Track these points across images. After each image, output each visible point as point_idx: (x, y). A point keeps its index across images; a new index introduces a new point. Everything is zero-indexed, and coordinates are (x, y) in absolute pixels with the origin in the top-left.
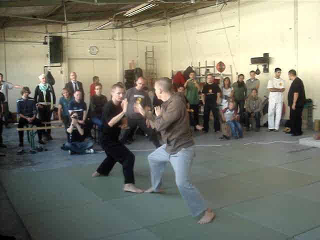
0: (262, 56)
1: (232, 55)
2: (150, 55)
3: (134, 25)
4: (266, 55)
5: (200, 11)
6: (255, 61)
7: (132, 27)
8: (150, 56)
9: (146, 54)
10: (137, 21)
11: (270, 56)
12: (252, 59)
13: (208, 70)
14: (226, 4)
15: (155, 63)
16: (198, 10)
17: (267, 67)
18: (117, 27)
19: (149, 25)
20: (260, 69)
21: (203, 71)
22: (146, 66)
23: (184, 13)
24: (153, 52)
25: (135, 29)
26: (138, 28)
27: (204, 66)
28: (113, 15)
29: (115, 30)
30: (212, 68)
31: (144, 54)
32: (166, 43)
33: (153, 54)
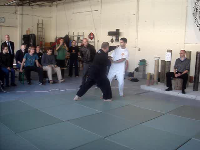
0: (115, 31)
1: (96, 29)
2: (40, 25)
3: (31, 4)
4: (118, 30)
6: (110, 34)
7: (30, 5)
9: (38, 25)
10: (34, 2)
11: (120, 31)
12: (109, 32)
13: (79, 38)
15: (43, 31)
17: (118, 38)
18: (19, 5)
19: (40, 5)
21: (75, 39)
22: (38, 33)
24: (42, 23)
25: (32, 8)
26: (34, 7)
27: (77, 35)
29: (17, 7)
30: (82, 37)
31: (37, 25)
32: (51, 18)
33: (43, 25)
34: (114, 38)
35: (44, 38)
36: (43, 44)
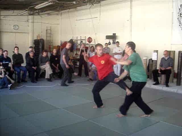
0: (112, 35)
1: (96, 34)
3: (40, 14)
4: (114, 34)
5: (79, 8)
6: (108, 37)
8: (49, 32)
9: (47, 30)
10: (42, 12)
11: (116, 35)
12: (106, 36)
13: (82, 42)
14: (93, 5)
15: (52, 36)
16: (77, 7)
17: (115, 41)
18: (30, 15)
19: (49, 14)
20: (111, 42)
21: (79, 42)
22: (47, 38)
23: (69, 9)
25: (41, 16)
26: (43, 16)
27: (80, 39)
28: (28, 7)
30: (84, 40)
33: (51, 31)
34: (111, 41)
35: (52, 42)
36: (52, 47)
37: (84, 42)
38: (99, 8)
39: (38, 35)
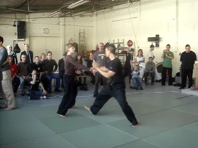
0: (155, 37)
1: (135, 36)
2: (82, 35)
3: (72, 15)
4: (157, 36)
5: (115, 7)
6: (150, 39)
9: (80, 34)
10: (75, 13)
11: (160, 36)
12: (148, 38)
13: (120, 45)
14: (132, 3)
15: (85, 40)
16: (113, 7)
17: (158, 44)
18: (62, 17)
19: (82, 16)
21: (116, 46)
22: (80, 42)
23: (105, 9)
24: (84, 33)
25: (73, 18)
26: (76, 17)
27: (117, 42)
28: (60, 8)
29: (60, 18)
30: (122, 44)
31: (78, 34)
32: (92, 27)
33: (84, 34)
34: (154, 44)
35: (85, 47)
36: (85, 52)
37: (122, 45)
38: (138, 7)
39: (70, 39)
